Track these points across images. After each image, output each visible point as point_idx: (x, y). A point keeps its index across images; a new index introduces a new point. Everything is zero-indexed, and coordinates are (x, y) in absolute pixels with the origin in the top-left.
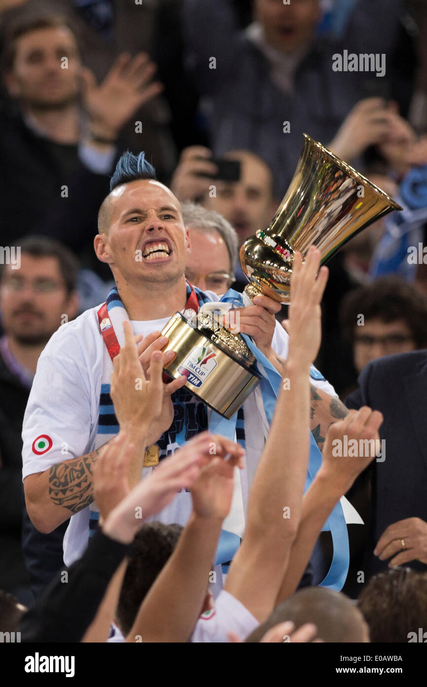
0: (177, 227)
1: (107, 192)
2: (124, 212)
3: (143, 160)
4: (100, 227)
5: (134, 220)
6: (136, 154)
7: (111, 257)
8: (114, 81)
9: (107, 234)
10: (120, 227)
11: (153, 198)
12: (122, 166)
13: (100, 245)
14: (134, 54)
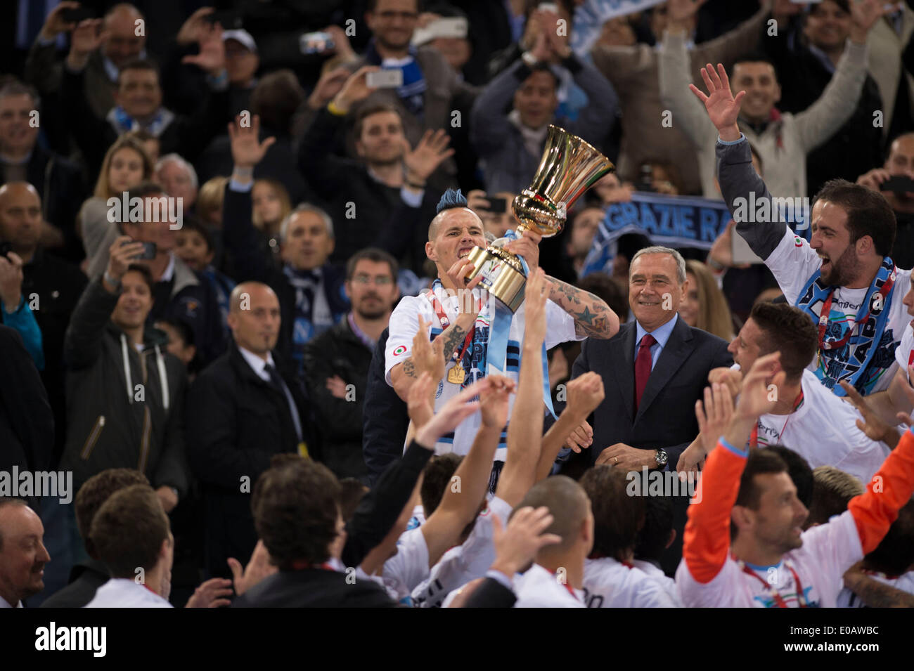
0: (480, 240)
1: (435, 215)
2: (446, 230)
3: (460, 195)
4: (430, 237)
5: (454, 234)
6: (455, 190)
7: (436, 257)
8: (423, 147)
9: (435, 242)
10: (444, 239)
11: (466, 220)
12: (446, 198)
13: (429, 249)
14: (436, 131)
